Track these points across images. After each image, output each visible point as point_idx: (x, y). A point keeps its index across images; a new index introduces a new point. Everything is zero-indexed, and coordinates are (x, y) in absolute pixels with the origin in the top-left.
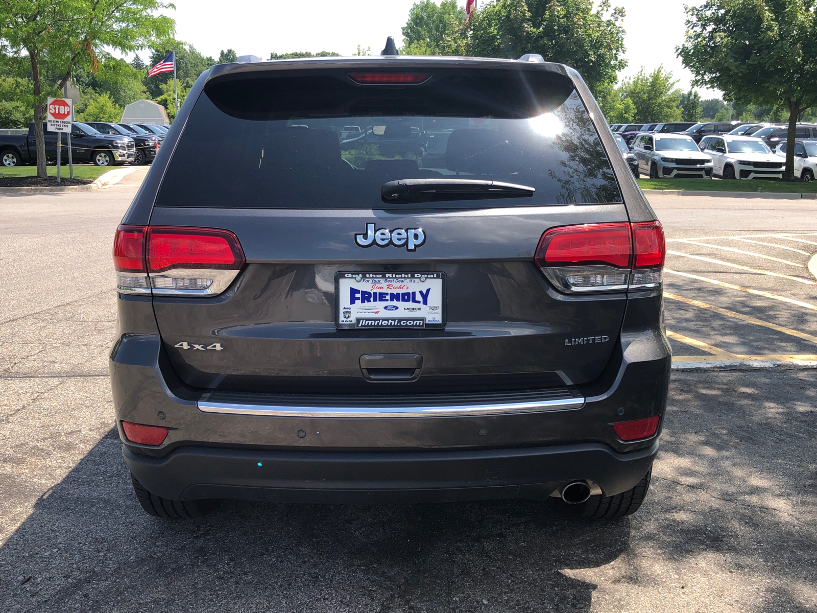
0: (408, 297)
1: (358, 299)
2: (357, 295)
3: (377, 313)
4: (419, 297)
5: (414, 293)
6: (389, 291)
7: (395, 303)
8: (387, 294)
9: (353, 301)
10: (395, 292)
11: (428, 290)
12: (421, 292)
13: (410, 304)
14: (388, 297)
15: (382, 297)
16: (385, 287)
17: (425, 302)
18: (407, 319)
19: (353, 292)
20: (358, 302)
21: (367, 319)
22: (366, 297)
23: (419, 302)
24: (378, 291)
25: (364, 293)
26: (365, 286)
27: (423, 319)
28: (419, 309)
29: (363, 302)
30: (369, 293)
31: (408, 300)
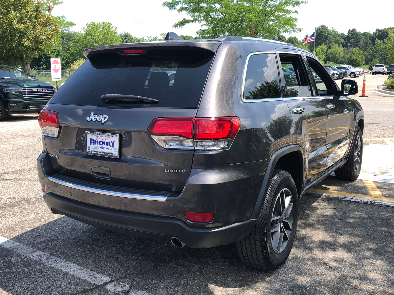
0: (107, 144)
1: (92, 143)
2: (92, 141)
3: (98, 149)
4: (111, 144)
5: (110, 142)
6: (102, 141)
7: (104, 146)
8: (101, 142)
9: (91, 143)
10: (104, 141)
11: (114, 141)
12: (112, 142)
13: (108, 147)
14: (101, 143)
15: (99, 143)
16: (101, 139)
17: (113, 147)
18: (107, 153)
19: (91, 139)
20: (92, 144)
21: (94, 152)
22: (95, 142)
23: (111, 146)
24: (99, 140)
25: (94, 140)
26: (94, 138)
27: (112, 154)
28: (111, 149)
29: (94, 144)
30: (96, 141)
31: (107, 145)
